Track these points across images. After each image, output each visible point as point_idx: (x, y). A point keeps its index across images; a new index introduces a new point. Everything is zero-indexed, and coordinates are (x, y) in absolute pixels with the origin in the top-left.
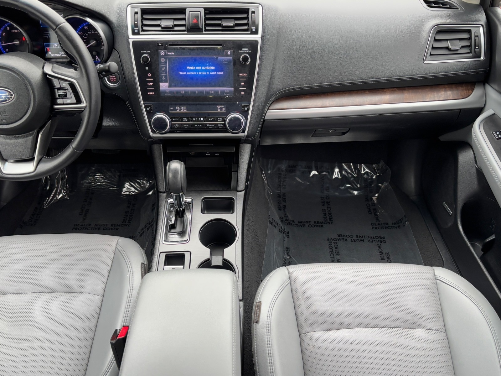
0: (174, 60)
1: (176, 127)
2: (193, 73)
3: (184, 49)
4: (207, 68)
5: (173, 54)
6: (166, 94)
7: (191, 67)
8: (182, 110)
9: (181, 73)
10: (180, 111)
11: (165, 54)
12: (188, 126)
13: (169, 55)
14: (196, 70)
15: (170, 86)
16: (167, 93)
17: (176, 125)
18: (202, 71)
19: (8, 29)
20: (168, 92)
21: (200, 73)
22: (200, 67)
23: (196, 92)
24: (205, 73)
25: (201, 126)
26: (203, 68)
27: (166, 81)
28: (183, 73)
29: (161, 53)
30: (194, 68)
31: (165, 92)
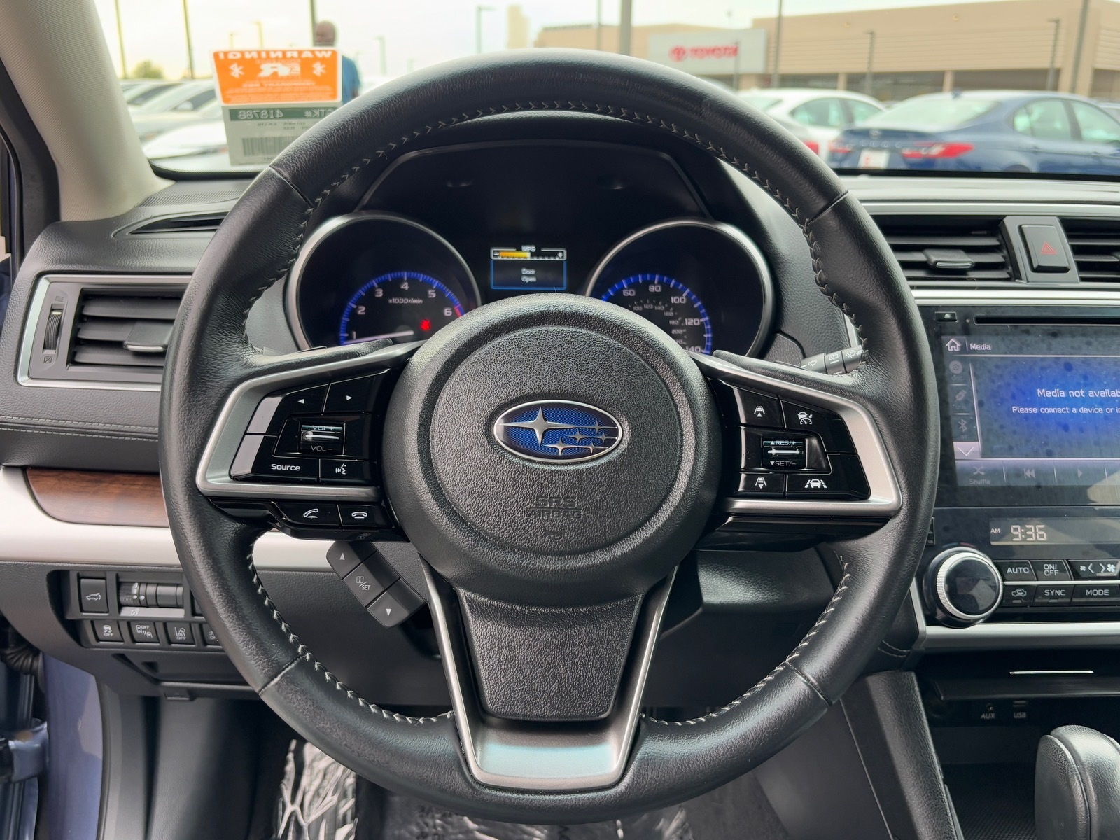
0: (997, 367)
1: (1019, 598)
2: (1059, 410)
3: (1027, 332)
4: (1105, 394)
5: (989, 347)
6: (973, 483)
7: (1052, 389)
8: (1031, 536)
9: (1022, 410)
10: (1024, 540)
11: (964, 349)
12: (1059, 593)
13: (974, 351)
14: (1067, 401)
15: (987, 452)
16: (978, 477)
17: (1018, 591)
18: (1086, 402)
19: (380, 293)
20: (983, 473)
21: (1084, 410)
22: (1082, 392)
23: (1076, 474)
24: (1101, 410)
25: (1105, 592)
26: (1092, 394)
27: (973, 438)
28: (1027, 410)
29: (948, 345)
30: (1063, 394)
31: (969, 473)
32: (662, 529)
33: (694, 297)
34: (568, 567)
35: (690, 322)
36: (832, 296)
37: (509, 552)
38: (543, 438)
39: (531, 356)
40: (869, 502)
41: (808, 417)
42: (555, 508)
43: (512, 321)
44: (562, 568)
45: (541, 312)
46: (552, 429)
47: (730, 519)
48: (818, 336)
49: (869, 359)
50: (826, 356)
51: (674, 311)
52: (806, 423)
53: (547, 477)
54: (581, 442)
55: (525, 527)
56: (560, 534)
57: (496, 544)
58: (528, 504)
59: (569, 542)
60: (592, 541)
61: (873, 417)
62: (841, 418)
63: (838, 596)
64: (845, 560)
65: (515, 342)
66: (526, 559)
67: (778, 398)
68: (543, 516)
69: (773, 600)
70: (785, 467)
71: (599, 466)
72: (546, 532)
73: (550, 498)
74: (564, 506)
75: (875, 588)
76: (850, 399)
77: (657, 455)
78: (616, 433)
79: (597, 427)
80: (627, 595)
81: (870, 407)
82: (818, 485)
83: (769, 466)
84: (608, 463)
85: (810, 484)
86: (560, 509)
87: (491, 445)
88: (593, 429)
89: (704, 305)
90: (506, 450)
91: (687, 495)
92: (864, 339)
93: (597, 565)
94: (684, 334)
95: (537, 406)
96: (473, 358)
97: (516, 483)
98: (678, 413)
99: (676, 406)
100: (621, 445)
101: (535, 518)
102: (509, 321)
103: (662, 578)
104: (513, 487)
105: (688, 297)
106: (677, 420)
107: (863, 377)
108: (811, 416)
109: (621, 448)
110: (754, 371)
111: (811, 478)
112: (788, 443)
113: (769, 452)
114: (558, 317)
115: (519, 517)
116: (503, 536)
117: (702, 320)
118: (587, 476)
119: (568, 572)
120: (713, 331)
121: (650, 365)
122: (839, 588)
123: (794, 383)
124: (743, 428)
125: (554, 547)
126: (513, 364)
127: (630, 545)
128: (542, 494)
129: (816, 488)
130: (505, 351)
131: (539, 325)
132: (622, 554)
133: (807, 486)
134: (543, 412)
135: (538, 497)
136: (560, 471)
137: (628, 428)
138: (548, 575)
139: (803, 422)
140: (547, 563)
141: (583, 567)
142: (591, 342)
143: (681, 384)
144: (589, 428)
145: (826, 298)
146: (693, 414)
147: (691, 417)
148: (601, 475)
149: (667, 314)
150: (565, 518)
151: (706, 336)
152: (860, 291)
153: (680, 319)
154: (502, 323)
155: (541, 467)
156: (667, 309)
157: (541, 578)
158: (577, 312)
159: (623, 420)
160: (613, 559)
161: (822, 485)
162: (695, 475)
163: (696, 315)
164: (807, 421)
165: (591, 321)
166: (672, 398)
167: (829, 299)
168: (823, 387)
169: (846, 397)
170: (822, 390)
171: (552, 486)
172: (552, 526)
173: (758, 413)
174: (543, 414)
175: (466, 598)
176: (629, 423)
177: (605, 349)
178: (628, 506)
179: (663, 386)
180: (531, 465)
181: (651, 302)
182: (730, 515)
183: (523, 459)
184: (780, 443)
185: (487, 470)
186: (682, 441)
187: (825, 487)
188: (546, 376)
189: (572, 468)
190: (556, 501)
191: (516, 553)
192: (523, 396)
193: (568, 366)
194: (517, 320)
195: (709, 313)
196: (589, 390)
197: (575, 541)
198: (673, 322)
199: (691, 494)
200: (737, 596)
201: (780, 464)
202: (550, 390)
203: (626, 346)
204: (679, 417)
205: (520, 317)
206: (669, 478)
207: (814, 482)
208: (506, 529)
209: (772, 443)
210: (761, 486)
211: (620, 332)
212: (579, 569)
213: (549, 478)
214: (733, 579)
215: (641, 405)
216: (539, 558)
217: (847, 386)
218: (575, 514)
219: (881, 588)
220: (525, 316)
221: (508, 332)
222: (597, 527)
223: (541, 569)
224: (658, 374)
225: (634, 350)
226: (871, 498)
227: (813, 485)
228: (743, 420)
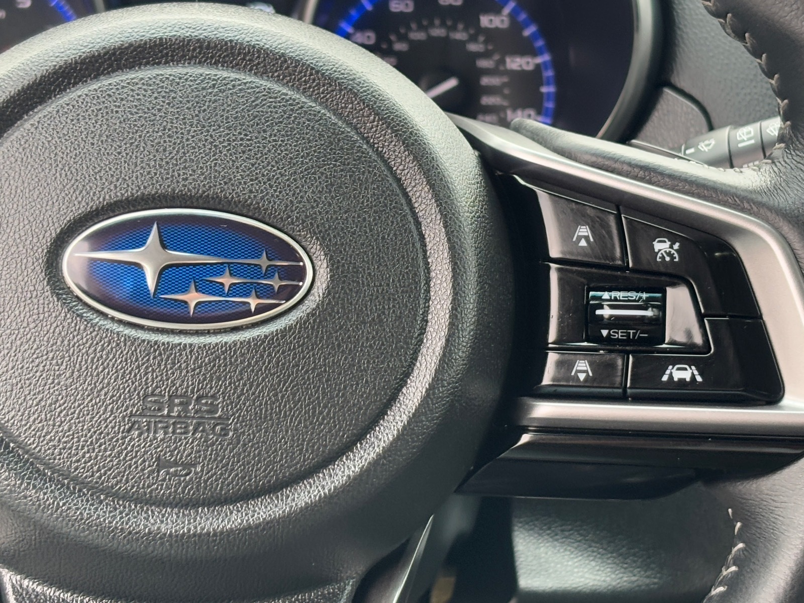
32: (384, 458)
33: (523, 16)
34: (203, 529)
35: (516, 63)
36: (725, 18)
37: (88, 501)
38: (158, 282)
39: (139, 124)
40: (780, 408)
41: (671, 247)
42: (179, 416)
43: (105, 54)
44: (189, 530)
45: (161, 39)
46: (178, 266)
47: (525, 438)
48: (738, 94)
49: (791, 138)
50: (733, 132)
51: (486, 42)
52: (668, 259)
53: (164, 357)
54: (235, 290)
55: (120, 453)
56: (188, 466)
57: (63, 485)
58: (127, 407)
59: (206, 482)
60: (250, 480)
61: (792, 250)
62: (731, 249)
63: (720, 584)
64: (737, 517)
65: (109, 96)
66: (121, 513)
67: (618, 210)
68: (155, 432)
69: (647, 585)
70: (628, 341)
71: (266, 337)
72: (161, 464)
73: (170, 397)
74: (196, 412)
75: (788, 572)
76: (750, 214)
77: (379, 316)
78: (300, 274)
79: (263, 262)
80: (324, 581)
81: (786, 229)
82: (686, 375)
83: (599, 339)
84: (284, 332)
85: (671, 376)
86: (189, 417)
87: (58, 294)
88: (256, 265)
89: (543, 32)
90: (86, 304)
91: (434, 394)
92: (783, 100)
93: (257, 526)
94: (504, 85)
95: (148, 221)
96: (27, 125)
97: (104, 369)
98: (422, 237)
99: (418, 224)
100: (310, 298)
101: (140, 435)
102: (99, 55)
103: (397, 546)
104: (98, 375)
105: (513, 15)
106: (420, 251)
107: (779, 174)
108: (676, 246)
109: (311, 304)
110: (576, 160)
111: (674, 362)
112: (633, 295)
113: (598, 312)
114: (194, 50)
115: (108, 434)
116: (76, 469)
117: (539, 60)
118: (243, 355)
119: (201, 538)
120: (559, 80)
121: (372, 146)
122: (723, 569)
123: (650, 182)
124: (553, 266)
125: (176, 491)
126: (104, 138)
127: (323, 487)
128: (154, 390)
129: (682, 381)
130: (90, 112)
131: (159, 64)
132: (306, 503)
133: (665, 378)
134: (159, 233)
135: (146, 396)
136: (191, 345)
137: (325, 265)
138: (162, 544)
139: (663, 258)
140: (162, 522)
141: (231, 529)
142: (257, 98)
143: (428, 183)
144: (249, 265)
145: (716, 21)
146: (449, 240)
147: (446, 245)
148: (270, 354)
149: (473, 47)
150: (198, 435)
151: (544, 90)
152: (774, 10)
153: (497, 57)
154: (85, 59)
155: (154, 337)
156: (473, 39)
157: (150, 549)
158: (231, 41)
159: (316, 249)
160: (290, 514)
161: (693, 376)
162: (450, 354)
163: (526, 49)
164: (669, 254)
165: (259, 57)
166: (412, 209)
167: (721, 23)
168: (700, 191)
169: (743, 210)
170: (699, 196)
171: (173, 373)
172: (172, 452)
173: (579, 238)
174: (160, 236)
175: (13, 586)
176: (326, 255)
177: (285, 112)
178: (321, 413)
179: (395, 185)
180: (133, 333)
181: (443, 24)
182: (525, 430)
183: (120, 322)
184: (620, 295)
185: (48, 342)
186: (428, 291)
187: (699, 379)
188: (167, 163)
189: (213, 340)
190: (181, 404)
191: (101, 502)
192: (121, 201)
193: (211, 143)
194: (114, 54)
195: (551, 47)
196: (251, 191)
197: (216, 480)
198: (483, 63)
199: (441, 391)
200: (582, 577)
201: (619, 335)
202: (174, 190)
203: (326, 107)
204: (424, 245)
205: (119, 48)
206: (401, 360)
207: (679, 369)
208: (84, 457)
209: (606, 295)
210: (582, 377)
211: (314, 80)
212: (222, 532)
213: (168, 358)
214: (575, 545)
215: (350, 220)
216: (146, 512)
217: (746, 190)
218: (218, 428)
219: (797, 571)
220: (131, 45)
221: (96, 77)
222: (259, 453)
223: (150, 533)
224: (386, 162)
225: (340, 116)
226: (786, 401)
227: (678, 375)
228: (555, 251)
